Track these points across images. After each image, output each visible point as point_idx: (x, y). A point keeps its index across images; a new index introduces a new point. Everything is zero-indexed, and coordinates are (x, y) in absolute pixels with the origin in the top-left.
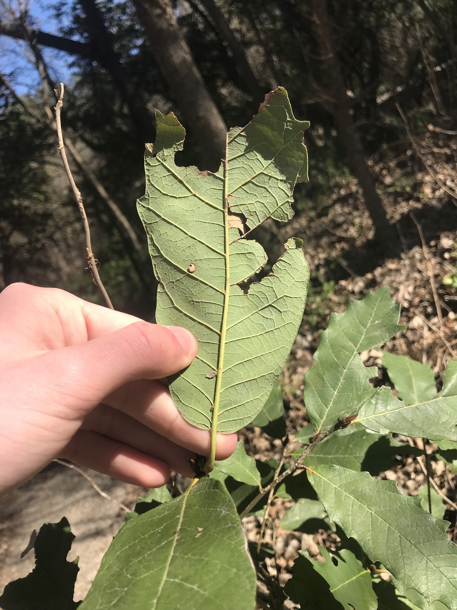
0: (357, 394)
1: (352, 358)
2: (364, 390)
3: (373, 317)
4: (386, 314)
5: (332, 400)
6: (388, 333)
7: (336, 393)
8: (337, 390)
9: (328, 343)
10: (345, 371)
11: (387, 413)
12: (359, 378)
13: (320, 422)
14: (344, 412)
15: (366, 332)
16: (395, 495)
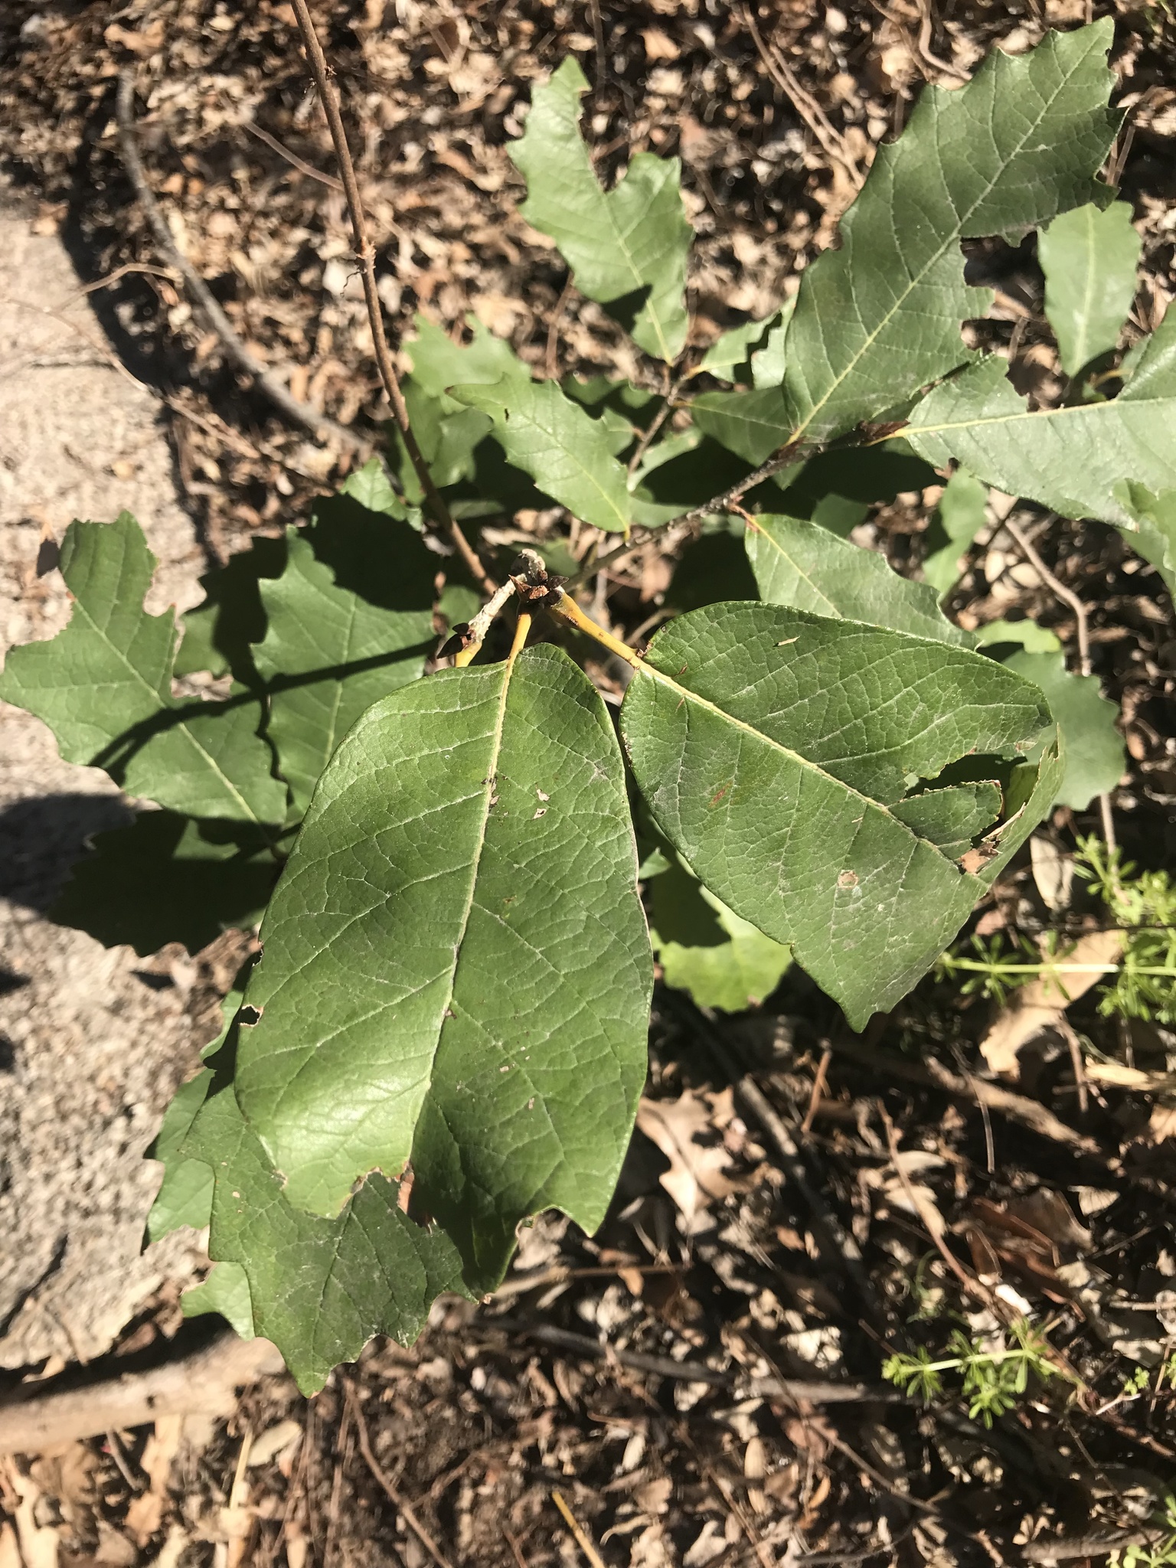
0: (921, 355)
1: (942, 250)
2: (942, 349)
3: (1037, 127)
4: (1077, 127)
5: (856, 358)
6: (1061, 195)
7: (870, 340)
8: (875, 334)
9: (891, 186)
10: (911, 285)
11: (977, 422)
12: (940, 314)
13: (810, 411)
14: (874, 396)
15: (1003, 172)
16: (926, 620)
